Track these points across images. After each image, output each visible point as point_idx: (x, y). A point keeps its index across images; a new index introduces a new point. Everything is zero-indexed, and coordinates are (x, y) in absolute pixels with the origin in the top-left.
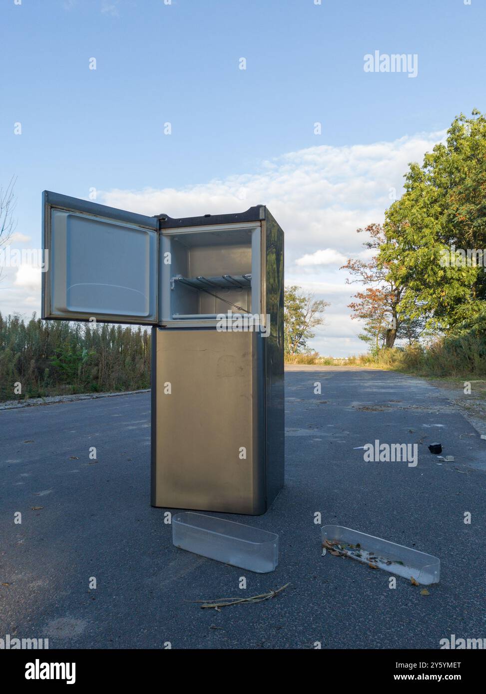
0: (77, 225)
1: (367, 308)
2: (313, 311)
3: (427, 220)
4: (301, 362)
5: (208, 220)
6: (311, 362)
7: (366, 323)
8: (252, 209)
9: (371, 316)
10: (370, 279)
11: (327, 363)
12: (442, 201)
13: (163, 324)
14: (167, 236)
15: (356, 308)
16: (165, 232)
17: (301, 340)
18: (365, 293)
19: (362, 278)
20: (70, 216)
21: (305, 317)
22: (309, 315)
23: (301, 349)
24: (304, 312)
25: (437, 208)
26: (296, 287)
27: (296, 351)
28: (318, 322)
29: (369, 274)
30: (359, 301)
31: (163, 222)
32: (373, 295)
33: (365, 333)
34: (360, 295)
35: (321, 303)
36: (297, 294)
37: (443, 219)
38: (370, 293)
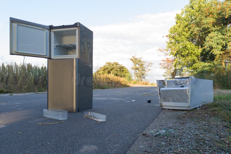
0: (20, 27)
1: (166, 65)
2: (148, 66)
3: (183, 33)
4: (143, 84)
5: (63, 27)
6: (147, 84)
7: (165, 70)
8: (76, 23)
9: (167, 68)
10: (167, 54)
11: (152, 84)
12: (189, 26)
13: (52, 58)
14: (53, 32)
15: (162, 65)
16: (52, 30)
17: (143, 76)
18: (165, 59)
19: (164, 54)
20: (18, 25)
21: (145, 68)
22: (146, 67)
23: (143, 79)
24: (145, 66)
25: (187, 29)
26: (141, 58)
27: (141, 80)
28: (149, 70)
29: (167, 53)
30: (163, 62)
31: (51, 27)
32: (168, 60)
33: (165, 74)
34: (164, 60)
35: (151, 63)
36: (142, 60)
37: (189, 32)
38: (167, 59)
